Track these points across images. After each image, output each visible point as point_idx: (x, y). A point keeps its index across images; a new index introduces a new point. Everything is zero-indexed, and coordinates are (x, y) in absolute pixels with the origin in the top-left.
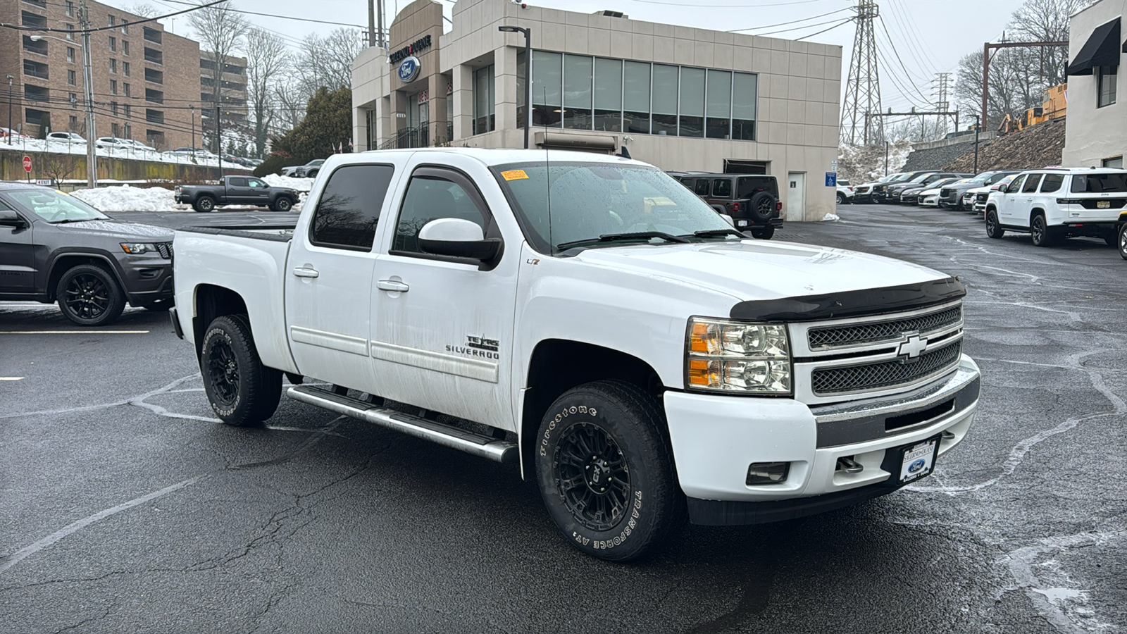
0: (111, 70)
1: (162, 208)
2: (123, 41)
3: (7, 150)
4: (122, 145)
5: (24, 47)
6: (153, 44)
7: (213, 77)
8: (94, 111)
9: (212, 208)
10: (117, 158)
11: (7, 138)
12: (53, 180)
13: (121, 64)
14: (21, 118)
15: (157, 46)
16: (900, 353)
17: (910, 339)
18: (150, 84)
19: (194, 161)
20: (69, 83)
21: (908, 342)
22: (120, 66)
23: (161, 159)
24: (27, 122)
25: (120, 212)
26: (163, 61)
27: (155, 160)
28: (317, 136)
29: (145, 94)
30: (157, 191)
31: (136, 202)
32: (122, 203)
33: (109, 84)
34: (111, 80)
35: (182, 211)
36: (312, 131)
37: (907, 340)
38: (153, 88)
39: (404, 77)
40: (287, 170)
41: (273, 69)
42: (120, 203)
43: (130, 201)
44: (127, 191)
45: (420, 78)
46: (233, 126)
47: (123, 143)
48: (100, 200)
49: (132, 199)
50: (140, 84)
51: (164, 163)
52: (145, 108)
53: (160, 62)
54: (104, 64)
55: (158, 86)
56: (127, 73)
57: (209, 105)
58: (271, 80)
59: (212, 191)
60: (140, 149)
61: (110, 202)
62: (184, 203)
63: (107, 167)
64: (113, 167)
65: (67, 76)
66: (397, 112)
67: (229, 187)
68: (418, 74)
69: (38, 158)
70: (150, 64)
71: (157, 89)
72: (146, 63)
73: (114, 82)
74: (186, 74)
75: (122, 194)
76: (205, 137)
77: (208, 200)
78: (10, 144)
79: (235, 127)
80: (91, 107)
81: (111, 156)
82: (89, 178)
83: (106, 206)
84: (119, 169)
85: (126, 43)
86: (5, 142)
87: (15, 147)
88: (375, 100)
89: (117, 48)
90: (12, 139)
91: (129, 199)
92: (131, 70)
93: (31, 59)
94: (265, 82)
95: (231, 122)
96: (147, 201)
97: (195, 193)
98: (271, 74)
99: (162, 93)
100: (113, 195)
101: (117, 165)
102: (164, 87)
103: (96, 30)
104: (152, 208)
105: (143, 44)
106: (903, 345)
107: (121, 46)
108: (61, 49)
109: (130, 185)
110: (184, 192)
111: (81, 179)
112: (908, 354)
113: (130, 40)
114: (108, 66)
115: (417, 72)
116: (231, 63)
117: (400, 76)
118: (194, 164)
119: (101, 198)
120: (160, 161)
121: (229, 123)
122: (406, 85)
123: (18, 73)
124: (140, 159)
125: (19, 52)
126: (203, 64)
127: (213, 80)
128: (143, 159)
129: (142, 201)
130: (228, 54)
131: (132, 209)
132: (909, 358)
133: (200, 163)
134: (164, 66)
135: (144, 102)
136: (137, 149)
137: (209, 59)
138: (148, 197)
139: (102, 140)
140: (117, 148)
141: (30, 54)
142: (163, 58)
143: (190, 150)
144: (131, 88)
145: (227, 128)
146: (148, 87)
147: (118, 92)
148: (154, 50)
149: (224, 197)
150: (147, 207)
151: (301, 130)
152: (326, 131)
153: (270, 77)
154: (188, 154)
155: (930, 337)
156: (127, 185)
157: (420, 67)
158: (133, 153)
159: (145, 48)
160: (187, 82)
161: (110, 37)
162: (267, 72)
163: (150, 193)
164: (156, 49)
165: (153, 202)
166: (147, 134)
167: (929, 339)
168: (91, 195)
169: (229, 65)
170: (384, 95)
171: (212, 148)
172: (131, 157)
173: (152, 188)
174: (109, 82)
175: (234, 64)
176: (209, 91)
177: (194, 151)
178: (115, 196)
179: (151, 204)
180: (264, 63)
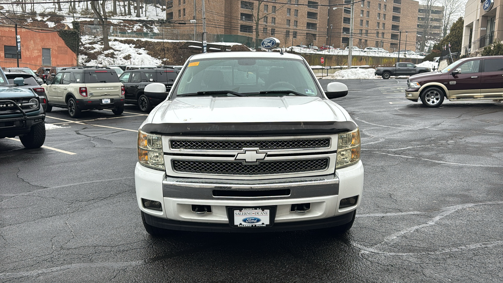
0: (378, 18)
1: (371, 78)
2: (384, 5)
3: (327, 55)
4: (374, 50)
5: (344, 12)
6: (397, 5)
7: (425, 17)
8: (353, 37)
9: (389, 77)
10: (370, 56)
11: (328, 50)
12: (330, 67)
13: (383, 15)
14: (340, 41)
15: (399, 5)
16: (236, 158)
17: (246, 152)
18: (394, 23)
19: (405, 56)
20: (360, 25)
21: (245, 153)
22: (382, 16)
23: (390, 56)
24: (342, 43)
25: (354, 79)
26: (401, 12)
27: (387, 56)
28: (454, 42)
29: (391, 27)
30: (371, 70)
31: (361, 75)
32: (355, 75)
33: (376, 24)
34: (377, 22)
35: (379, 78)
36: (452, 39)
37: (244, 152)
38: (395, 24)
39: (486, 9)
40: (436, 59)
41: (454, 10)
42: (354, 75)
43: (358, 75)
44: (358, 70)
45: (493, 8)
46: (432, 39)
47: (375, 49)
48: (347, 74)
49: (360, 74)
50: (389, 23)
51: (391, 58)
52: (391, 34)
53: (400, 12)
54: (375, 16)
55: (398, 23)
56: (385, 19)
57: (422, 30)
58: (452, 16)
59: (390, 70)
60: (382, 52)
61: (351, 75)
62: (378, 75)
63: (366, 60)
64: (368, 60)
65: (360, 22)
66: (481, 27)
67: (398, 67)
68: (492, 7)
69: (339, 57)
70: (395, 14)
71: (397, 25)
72: (393, 14)
73: (379, 23)
74: (411, 17)
75: (356, 72)
76: (419, 45)
77: (388, 74)
78: (329, 52)
79: (434, 39)
80: (352, 35)
81: (368, 55)
82: (348, 65)
83: (348, 77)
84: (371, 61)
85: (385, 6)
86: (327, 51)
87: (331, 53)
88: (473, 22)
89: (382, 8)
90: (330, 50)
91: (358, 74)
92: (386, 17)
93: (347, 17)
94: (449, 17)
95: (432, 37)
96: (365, 75)
97: (382, 71)
98: (453, 13)
99: (399, 26)
100: (352, 72)
101: (370, 59)
102: (401, 24)
103: (357, 2)
104: (367, 77)
105: (393, 5)
106: (239, 154)
107: (383, 7)
108: (358, 11)
109: (360, 68)
110: (378, 70)
111: (354, 66)
112: (245, 160)
113: (387, 4)
114: (377, 16)
115: (491, 6)
116: (436, 10)
117: (484, 8)
118: (405, 57)
119: (348, 73)
120: (389, 56)
121: (431, 37)
122: (487, 13)
123: (341, 23)
124: (380, 56)
125: (342, 14)
126: (419, 11)
127: (425, 18)
128: (382, 56)
129: (363, 74)
130: (433, 5)
131: (358, 78)
132: (246, 162)
133: (408, 56)
134: (401, 14)
135: (391, 31)
136: (380, 52)
137: (424, 9)
138: (366, 73)
139: (367, 49)
140: (372, 52)
141: (346, 15)
142: (401, 10)
143: (404, 51)
144: (386, 25)
145: (429, 40)
146: (393, 24)
147: (380, 27)
148: (398, 8)
149: (395, 72)
150: (365, 77)
151: (446, 39)
152: (459, 39)
153: (452, 14)
154: (402, 53)
155: (269, 153)
156: (359, 68)
157: (494, 2)
158: (378, 54)
159: (394, 7)
160: (412, 20)
161: (379, 4)
162: (451, 12)
163: (367, 71)
164: (399, 7)
165: (368, 75)
166: (391, 45)
167: (268, 154)
168: (344, 73)
169: (435, 10)
170: (477, 19)
171: (421, 49)
172: (377, 55)
173: (369, 69)
174: (377, 23)
175: (438, 10)
176: (422, 23)
177: (405, 51)
178: (353, 73)
179: (367, 76)
180: (450, 8)
